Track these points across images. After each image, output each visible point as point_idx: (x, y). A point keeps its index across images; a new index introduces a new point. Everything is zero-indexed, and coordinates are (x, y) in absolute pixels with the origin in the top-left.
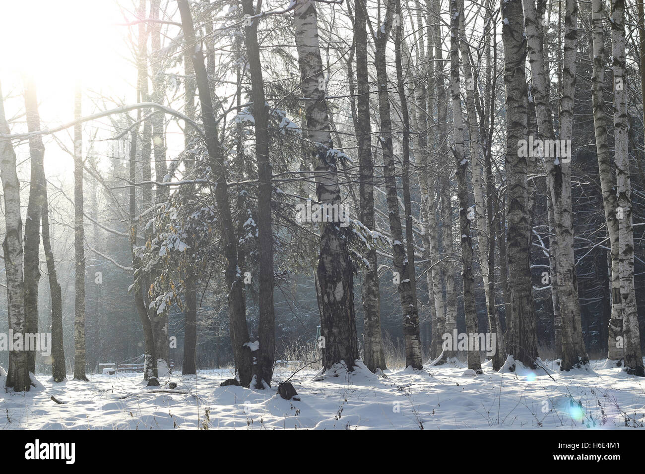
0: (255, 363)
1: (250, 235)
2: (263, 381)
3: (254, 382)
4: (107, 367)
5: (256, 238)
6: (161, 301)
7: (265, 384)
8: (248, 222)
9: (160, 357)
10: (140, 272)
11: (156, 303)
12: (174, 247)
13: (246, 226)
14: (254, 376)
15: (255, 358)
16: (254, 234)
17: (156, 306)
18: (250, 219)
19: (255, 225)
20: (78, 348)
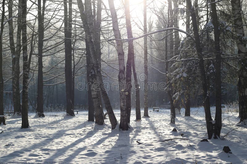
0: (214, 129)
1: (212, 71)
2: (217, 136)
3: (213, 136)
4: (156, 108)
5: (214, 72)
6: (177, 94)
7: (218, 137)
8: (211, 66)
9: (176, 107)
10: (169, 82)
11: (175, 95)
12: (182, 75)
13: (210, 67)
14: (213, 134)
15: (214, 127)
16: (213, 70)
17: (175, 96)
18: (212, 65)
19: (213, 67)
20: (145, 105)
